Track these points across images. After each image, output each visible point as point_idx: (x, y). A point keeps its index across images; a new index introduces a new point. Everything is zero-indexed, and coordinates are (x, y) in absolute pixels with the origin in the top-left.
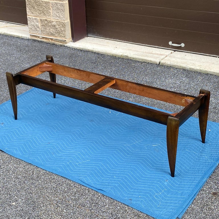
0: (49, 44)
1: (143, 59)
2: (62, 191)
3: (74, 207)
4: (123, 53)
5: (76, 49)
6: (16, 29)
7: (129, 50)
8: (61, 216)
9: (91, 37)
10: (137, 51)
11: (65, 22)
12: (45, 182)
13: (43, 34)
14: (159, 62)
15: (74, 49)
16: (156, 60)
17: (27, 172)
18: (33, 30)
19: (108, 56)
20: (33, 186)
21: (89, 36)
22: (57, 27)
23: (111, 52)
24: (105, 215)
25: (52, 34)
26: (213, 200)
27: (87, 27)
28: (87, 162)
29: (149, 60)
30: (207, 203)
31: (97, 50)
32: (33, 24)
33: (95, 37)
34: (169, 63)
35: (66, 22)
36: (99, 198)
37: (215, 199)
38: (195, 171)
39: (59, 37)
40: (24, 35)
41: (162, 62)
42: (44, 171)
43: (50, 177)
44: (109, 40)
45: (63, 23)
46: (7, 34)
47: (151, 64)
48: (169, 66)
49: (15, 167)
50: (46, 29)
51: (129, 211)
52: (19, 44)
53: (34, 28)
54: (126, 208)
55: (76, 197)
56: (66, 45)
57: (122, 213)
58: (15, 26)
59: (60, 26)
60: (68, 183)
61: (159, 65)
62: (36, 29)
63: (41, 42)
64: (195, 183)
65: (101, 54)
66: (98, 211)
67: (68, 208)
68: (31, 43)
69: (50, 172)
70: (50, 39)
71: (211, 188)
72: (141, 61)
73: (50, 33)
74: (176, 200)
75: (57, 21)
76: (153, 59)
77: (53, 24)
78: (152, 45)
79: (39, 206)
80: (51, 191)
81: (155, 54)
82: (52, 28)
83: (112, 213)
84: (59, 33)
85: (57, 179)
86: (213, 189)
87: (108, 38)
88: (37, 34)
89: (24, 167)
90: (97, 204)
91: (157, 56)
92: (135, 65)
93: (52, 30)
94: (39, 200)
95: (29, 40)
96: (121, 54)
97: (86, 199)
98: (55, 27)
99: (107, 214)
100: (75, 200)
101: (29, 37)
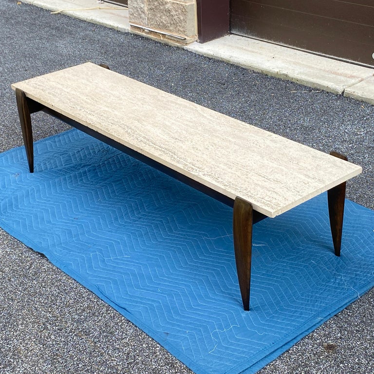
0: (159, 45)
1: (314, 84)
2: (64, 304)
3: (70, 334)
4: (281, 70)
5: (201, 56)
6: (114, 14)
7: (295, 63)
8: (42, 346)
9: (236, 35)
10: (310, 67)
11: (187, 4)
12: (43, 284)
13: (151, 25)
14: (343, 90)
15: (197, 56)
16: (337, 86)
17: (22, 263)
18: (135, 16)
19: (254, 72)
20: (20, 288)
21: (234, 34)
22: (173, 13)
23: (260, 65)
24: (116, 354)
25: (165, 27)
26: (321, 357)
27: (231, 15)
28: (123, 259)
29: (324, 85)
30: (307, 363)
31: (236, 59)
32: (135, 5)
33: (243, 36)
34: (359, 95)
35: (189, 5)
36: (120, 324)
37: (327, 356)
38: (310, 301)
39: (176, 32)
40: (121, 25)
41: (349, 90)
42: (50, 266)
43: (54, 276)
44: (268, 42)
45: (182, 7)
46: (95, 21)
47: (328, 93)
48: (360, 99)
49: (7, 252)
50: (156, 16)
51: (160, 353)
52: (109, 40)
53: (137, 13)
54: (158, 348)
55: (82, 317)
56: (186, 47)
57: (147, 355)
58: (115, 9)
59: (177, 12)
60: (79, 291)
61: (342, 96)
62: (140, 15)
63: (147, 39)
64: (298, 322)
65: (242, 68)
66: (107, 347)
67: (61, 334)
68: (128, 40)
69: (58, 268)
70: (161, 36)
71: (327, 336)
72: (309, 86)
73: (161, 24)
74: (245, 347)
75: (173, 3)
76: (332, 84)
77: (167, 8)
78: (343, 57)
79: (15, 324)
80: (46, 301)
81: (341, 75)
82: (164, 15)
83: (128, 354)
84: (175, 24)
85: (64, 282)
86: (332, 338)
87: (265, 39)
88: (141, 25)
89: (22, 254)
90: (111, 333)
91: (342, 78)
92: (297, 93)
93: (165, 19)
94: (20, 313)
95: (127, 34)
96: (276, 70)
97: (98, 322)
98: (169, 13)
99: (120, 354)
100: (78, 321)
101: (129, 29)
